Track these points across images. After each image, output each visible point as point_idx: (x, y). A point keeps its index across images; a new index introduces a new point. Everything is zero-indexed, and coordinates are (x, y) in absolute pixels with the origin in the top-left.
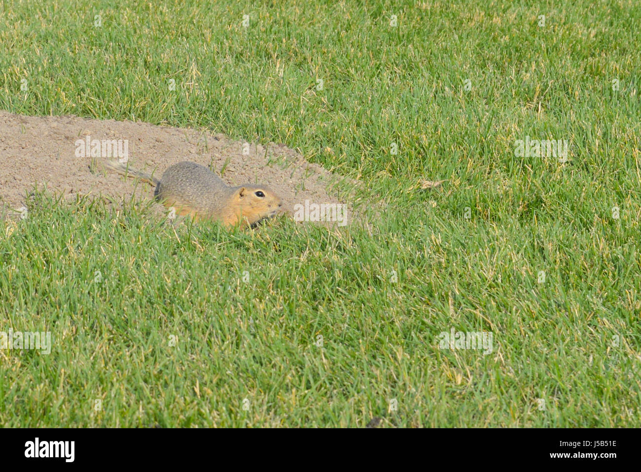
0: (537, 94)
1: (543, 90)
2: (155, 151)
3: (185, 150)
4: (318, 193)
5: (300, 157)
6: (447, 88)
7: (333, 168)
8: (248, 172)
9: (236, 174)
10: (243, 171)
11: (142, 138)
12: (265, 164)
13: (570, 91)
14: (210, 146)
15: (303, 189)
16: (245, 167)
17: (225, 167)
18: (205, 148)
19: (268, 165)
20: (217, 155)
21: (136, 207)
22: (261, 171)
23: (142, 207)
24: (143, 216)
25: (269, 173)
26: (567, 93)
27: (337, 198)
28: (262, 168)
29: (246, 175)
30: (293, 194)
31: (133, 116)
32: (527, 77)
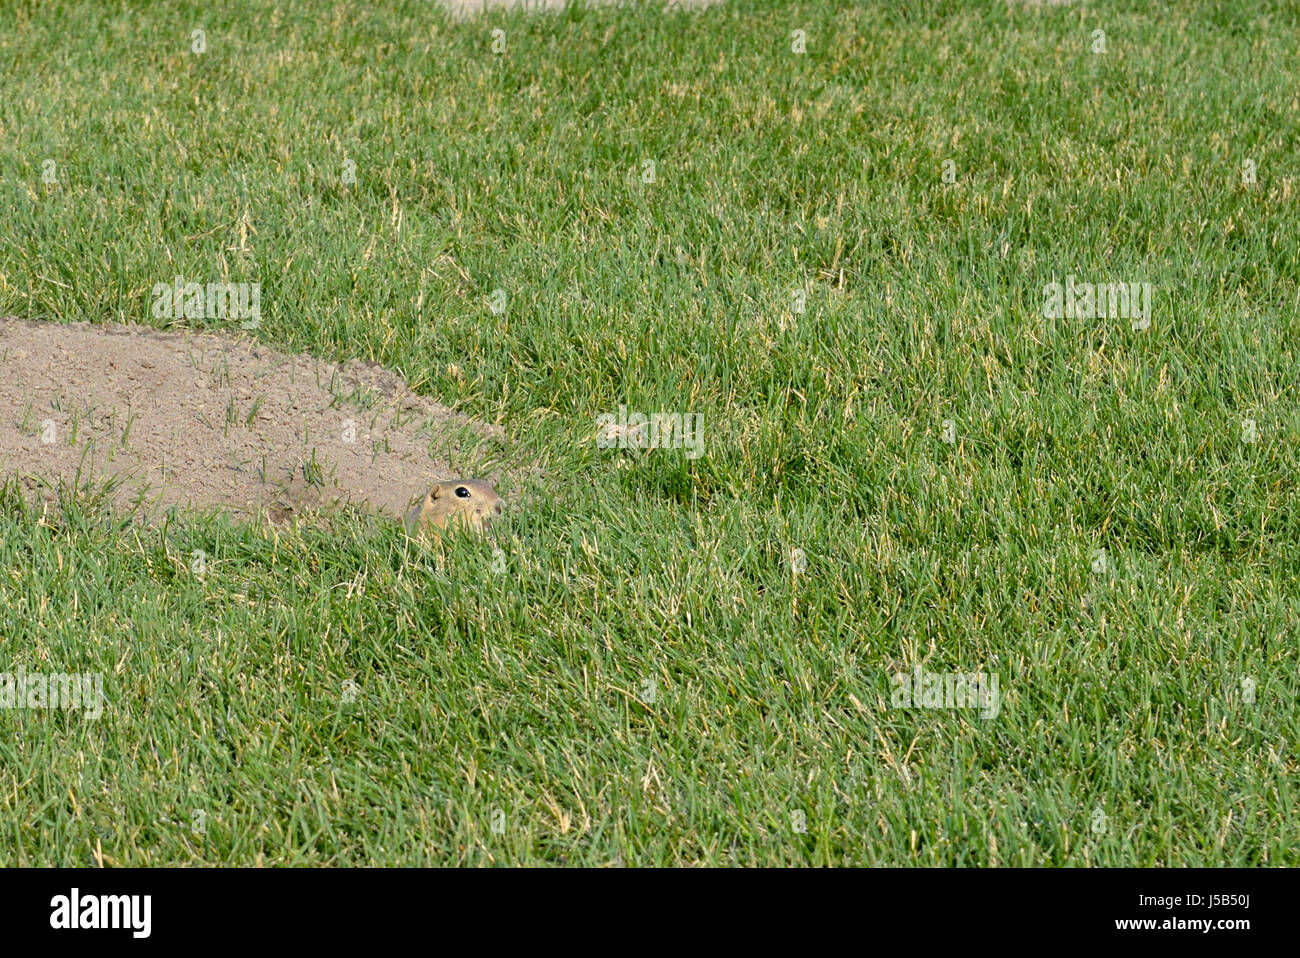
0: (838, 254)
1: (848, 248)
2: (139, 384)
3: (188, 384)
4: (414, 457)
5: (401, 385)
6: (679, 250)
7: (458, 402)
8: (297, 419)
9: (275, 424)
10: (288, 419)
11: (116, 361)
12: (328, 404)
13: (894, 249)
14: (233, 374)
15: (387, 450)
16: (292, 410)
17: (254, 412)
18: (224, 379)
19: (332, 405)
20: (244, 390)
21: (82, 495)
22: (319, 417)
23: (94, 494)
24: (95, 509)
25: (333, 421)
26: (889, 253)
27: (448, 463)
28: (321, 412)
29: (293, 425)
30: (368, 460)
31: (121, 314)
32: (822, 222)
